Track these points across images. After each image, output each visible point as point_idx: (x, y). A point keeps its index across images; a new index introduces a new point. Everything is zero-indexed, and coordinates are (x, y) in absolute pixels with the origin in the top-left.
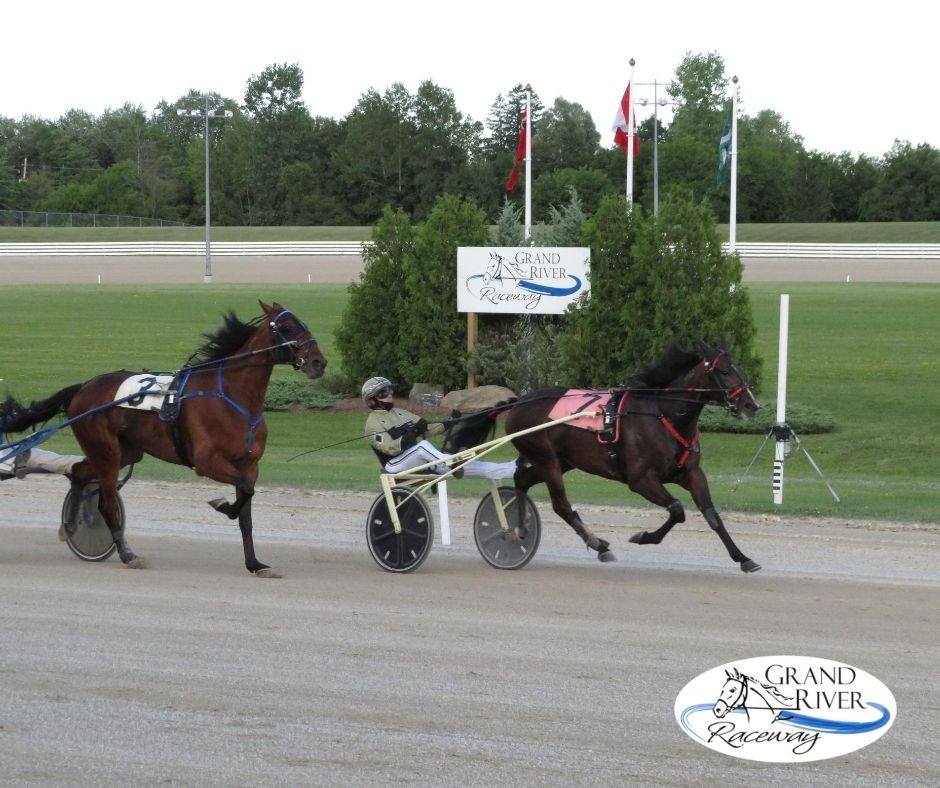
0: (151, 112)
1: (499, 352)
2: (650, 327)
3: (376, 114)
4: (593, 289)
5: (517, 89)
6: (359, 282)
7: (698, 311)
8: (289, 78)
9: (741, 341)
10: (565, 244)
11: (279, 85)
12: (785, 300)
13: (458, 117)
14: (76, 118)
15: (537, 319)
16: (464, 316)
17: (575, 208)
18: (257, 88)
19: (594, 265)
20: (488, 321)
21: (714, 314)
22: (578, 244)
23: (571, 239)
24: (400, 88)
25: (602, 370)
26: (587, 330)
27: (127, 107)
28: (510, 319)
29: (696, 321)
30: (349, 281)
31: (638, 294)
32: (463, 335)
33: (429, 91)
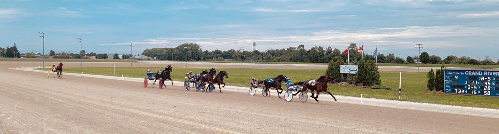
0: (286, 49)
1: (346, 78)
2: (366, 75)
3: (313, 50)
4: (359, 71)
5: (329, 47)
6: (328, 69)
7: (373, 74)
8: (303, 46)
9: (378, 77)
10: (355, 65)
11: (301, 47)
12: (401, 73)
13: (323, 50)
14: (277, 50)
15: (350, 74)
16: (341, 74)
17: (356, 61)
18: (299, 47)
19: (359, 68)
20: (344, 74)
21: (375, 74)
22: (356, 65)
23: (356, 64)
24: (316, 47)
25: (360, 81)
26: (358, 76)
27: (283, 49)
28: (347, 74)
29: (372, 75)
30: (326, 69)
31: (365, 71)
32: (341, 76)
33: (320, 47)
